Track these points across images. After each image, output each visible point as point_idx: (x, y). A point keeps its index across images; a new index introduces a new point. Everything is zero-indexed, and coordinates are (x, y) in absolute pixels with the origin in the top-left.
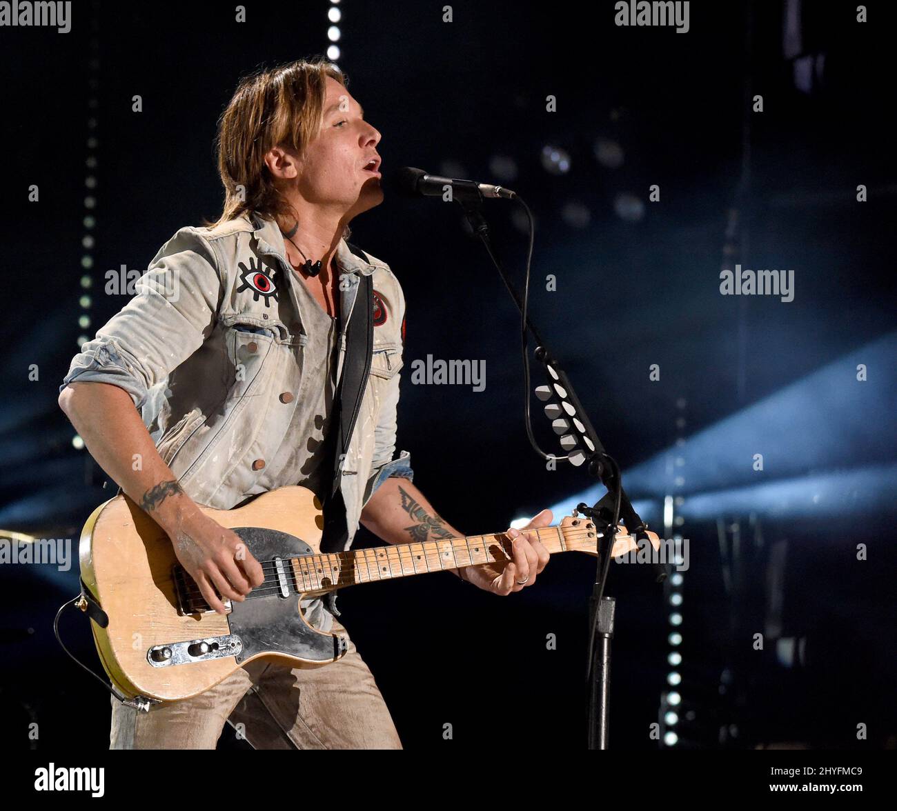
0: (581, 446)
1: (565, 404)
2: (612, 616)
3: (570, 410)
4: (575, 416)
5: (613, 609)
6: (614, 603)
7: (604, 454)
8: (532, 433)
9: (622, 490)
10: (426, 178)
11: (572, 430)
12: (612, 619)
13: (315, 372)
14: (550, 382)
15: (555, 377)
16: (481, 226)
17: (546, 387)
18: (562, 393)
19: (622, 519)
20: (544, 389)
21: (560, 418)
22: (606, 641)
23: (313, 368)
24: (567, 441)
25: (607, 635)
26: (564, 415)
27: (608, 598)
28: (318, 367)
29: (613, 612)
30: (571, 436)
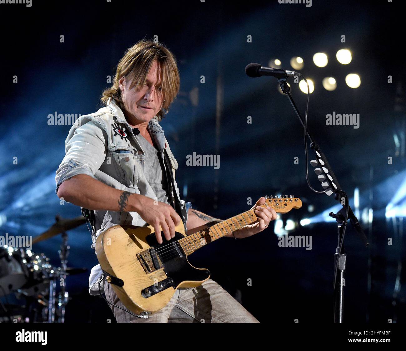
0: (331, 187)
1: (324, 168)
2: (345, 262)
3: (326, 171)
4: (328, 174)
5: (345, 259)
6: (346, 256)
7: (341, 190)
8: (309, 181)
9: (349, 206)
10: (262, 68)
11: (327, 180)
12: (345, 264)
13: (152, 168)
14: (317, 158)
15: (319, 156)
16: (286, 89)
17: (315, 160)
18: (322, 163)
19: (349, 219)
20: (314, 161)
21: (321, 174)
22: (342, 273)
23: (150, 166)
24: (325, 184)
25: (342, 271)
26: (323, 173)
27: (343, 254)
28: (152, 165)
29: (345, 260)
30: (326, 182)
